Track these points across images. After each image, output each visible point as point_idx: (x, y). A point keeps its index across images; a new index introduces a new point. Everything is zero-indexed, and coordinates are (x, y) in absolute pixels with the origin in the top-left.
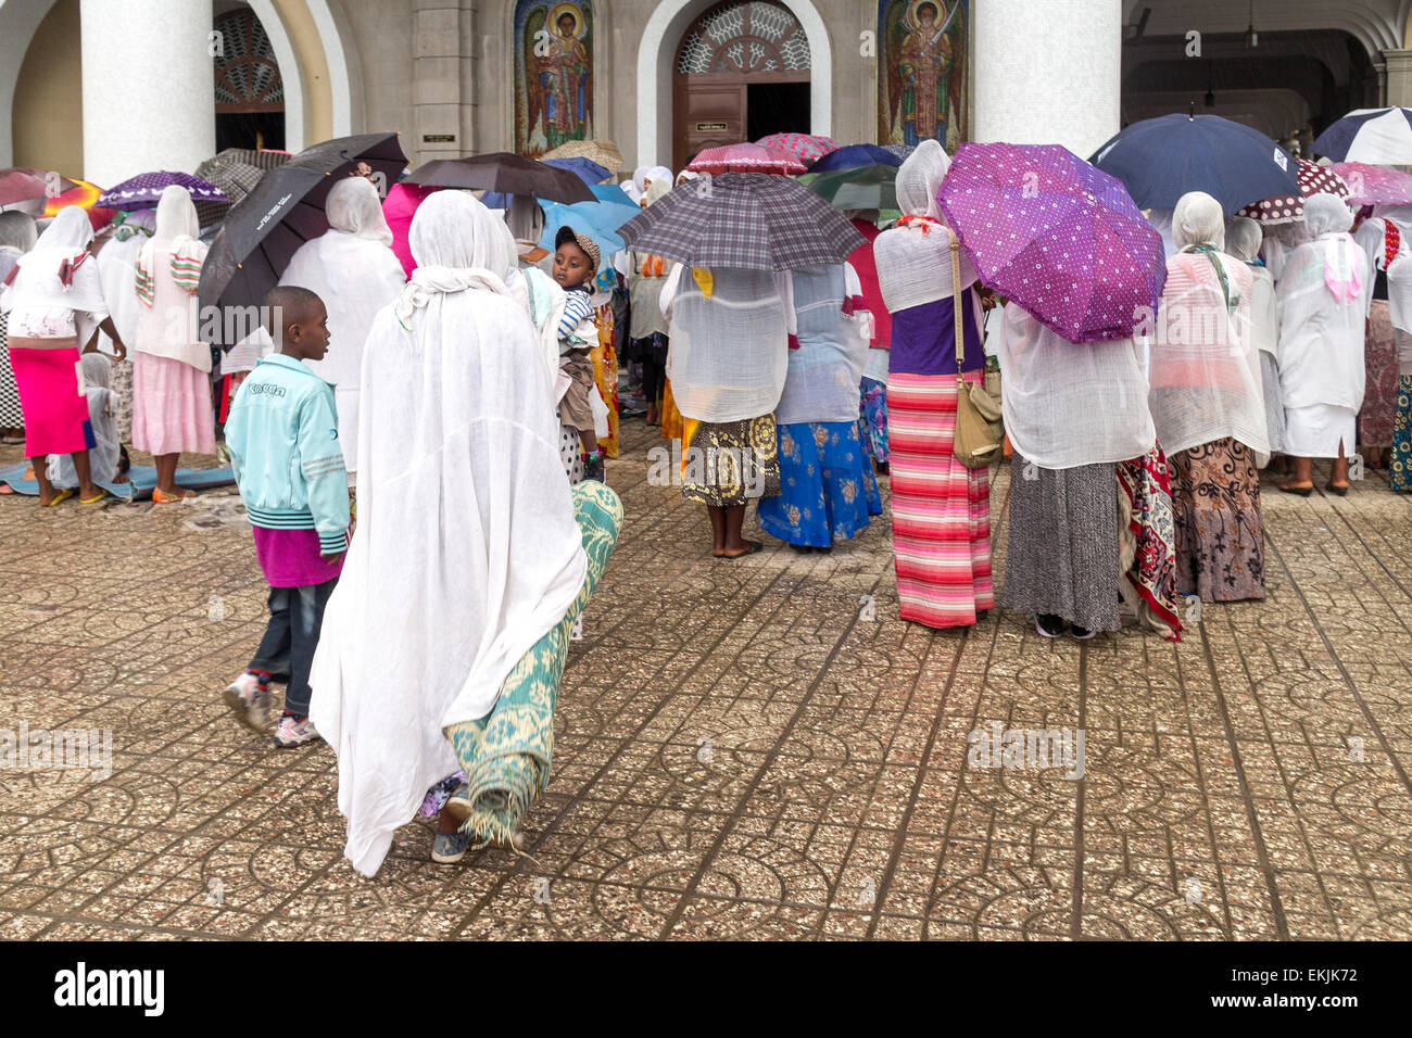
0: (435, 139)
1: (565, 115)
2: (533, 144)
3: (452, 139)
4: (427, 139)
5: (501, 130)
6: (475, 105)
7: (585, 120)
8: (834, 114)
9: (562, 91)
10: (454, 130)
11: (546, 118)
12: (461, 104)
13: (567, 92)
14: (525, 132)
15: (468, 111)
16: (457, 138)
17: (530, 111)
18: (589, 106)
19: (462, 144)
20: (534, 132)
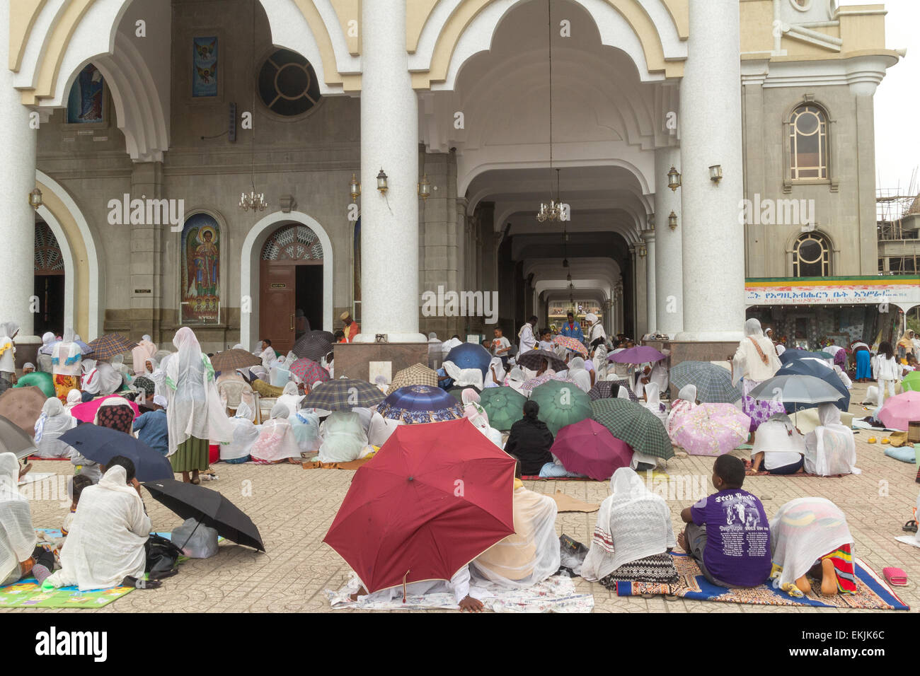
0: (141, 291)
1: (206, 279)
2: (190, 294)
3: (149, 291)
4: (136, 291)
5: (174, 287)
6: (162, 275)
7: (216, 282)
8: (334, 281)
9: (205, 268)
10: (151, 288)
11: (196, 281)
12: (154, 275)
13: (208, 268)
14: (186, 288)
15: (158, 277)
16: (152, 291)
17: (189, 277)
18: (218, 276)
19: (154, 293)
20: (191, 288)
